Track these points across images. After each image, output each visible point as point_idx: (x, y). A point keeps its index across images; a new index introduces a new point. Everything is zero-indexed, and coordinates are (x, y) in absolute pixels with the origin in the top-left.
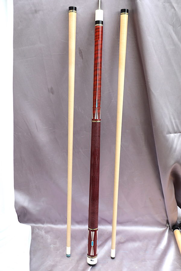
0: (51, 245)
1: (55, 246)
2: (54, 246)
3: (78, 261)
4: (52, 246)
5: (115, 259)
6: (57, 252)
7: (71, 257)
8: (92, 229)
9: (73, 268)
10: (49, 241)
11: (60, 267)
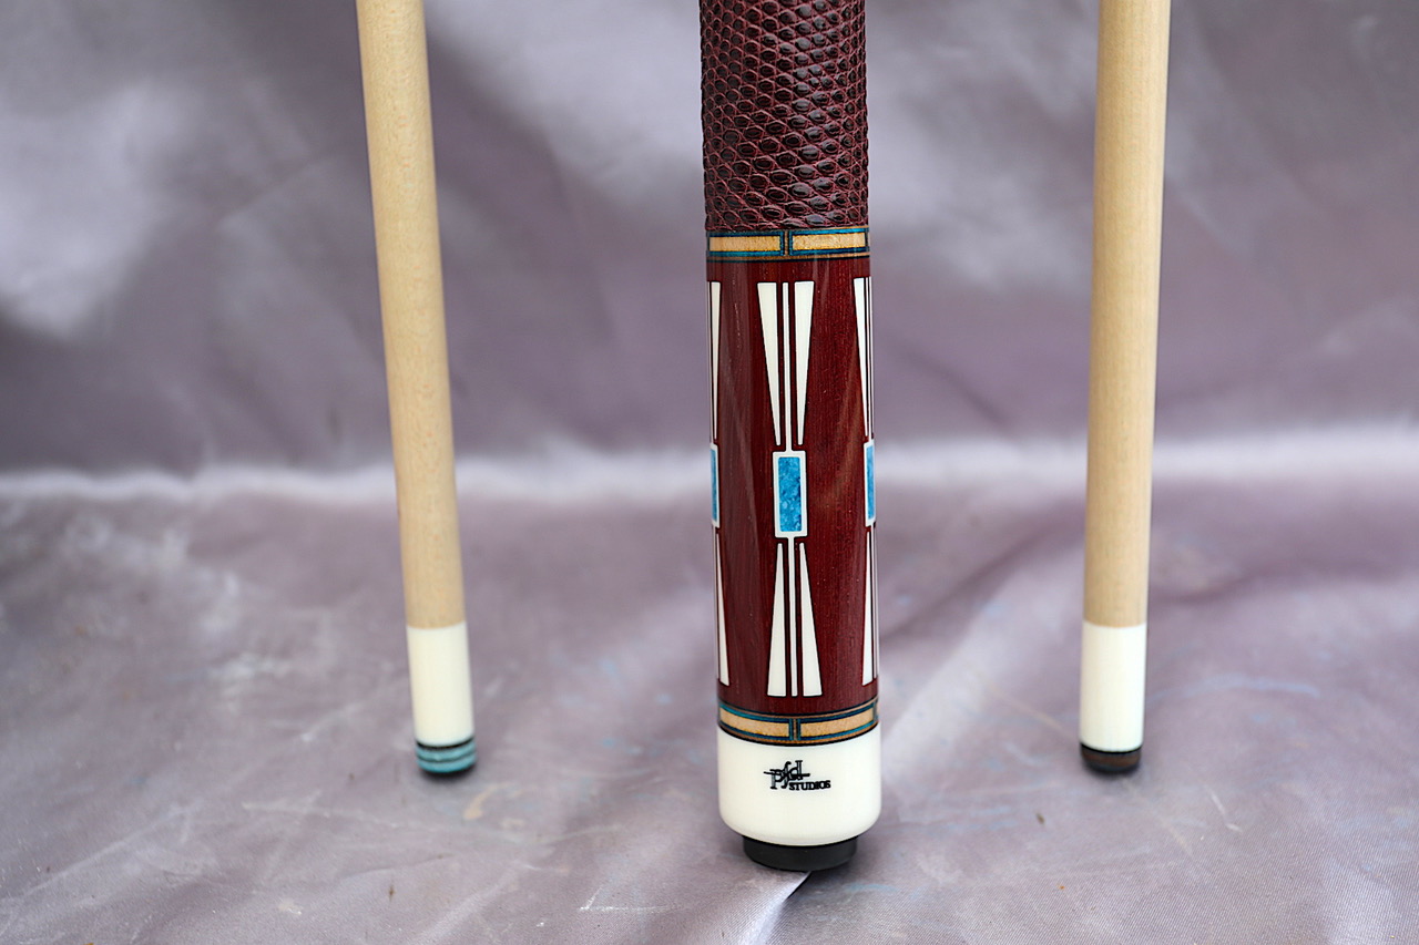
0: (228, 655)
1: (283, 668)
2: (268, 665)
3: (578, 821)
4: (241, 670)
5: (1145, 768)
6: (290, 734)
7: (481, 773)
8: (770, 244)
9: (493, 912)
10: (216, 624)
11: (288, 906)
